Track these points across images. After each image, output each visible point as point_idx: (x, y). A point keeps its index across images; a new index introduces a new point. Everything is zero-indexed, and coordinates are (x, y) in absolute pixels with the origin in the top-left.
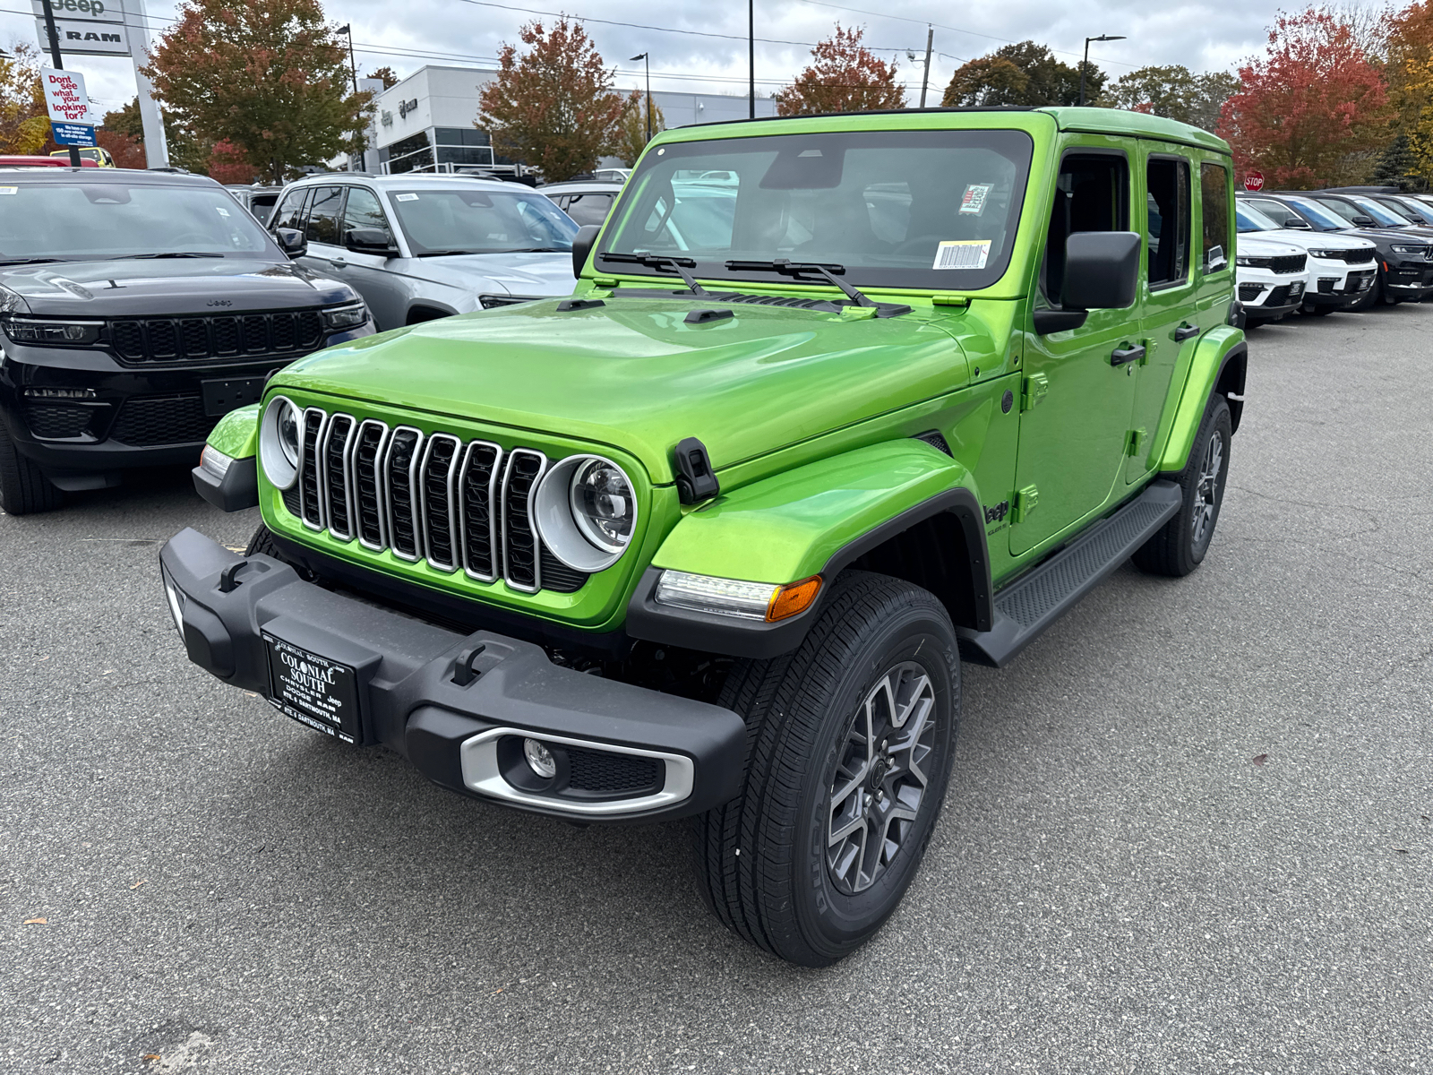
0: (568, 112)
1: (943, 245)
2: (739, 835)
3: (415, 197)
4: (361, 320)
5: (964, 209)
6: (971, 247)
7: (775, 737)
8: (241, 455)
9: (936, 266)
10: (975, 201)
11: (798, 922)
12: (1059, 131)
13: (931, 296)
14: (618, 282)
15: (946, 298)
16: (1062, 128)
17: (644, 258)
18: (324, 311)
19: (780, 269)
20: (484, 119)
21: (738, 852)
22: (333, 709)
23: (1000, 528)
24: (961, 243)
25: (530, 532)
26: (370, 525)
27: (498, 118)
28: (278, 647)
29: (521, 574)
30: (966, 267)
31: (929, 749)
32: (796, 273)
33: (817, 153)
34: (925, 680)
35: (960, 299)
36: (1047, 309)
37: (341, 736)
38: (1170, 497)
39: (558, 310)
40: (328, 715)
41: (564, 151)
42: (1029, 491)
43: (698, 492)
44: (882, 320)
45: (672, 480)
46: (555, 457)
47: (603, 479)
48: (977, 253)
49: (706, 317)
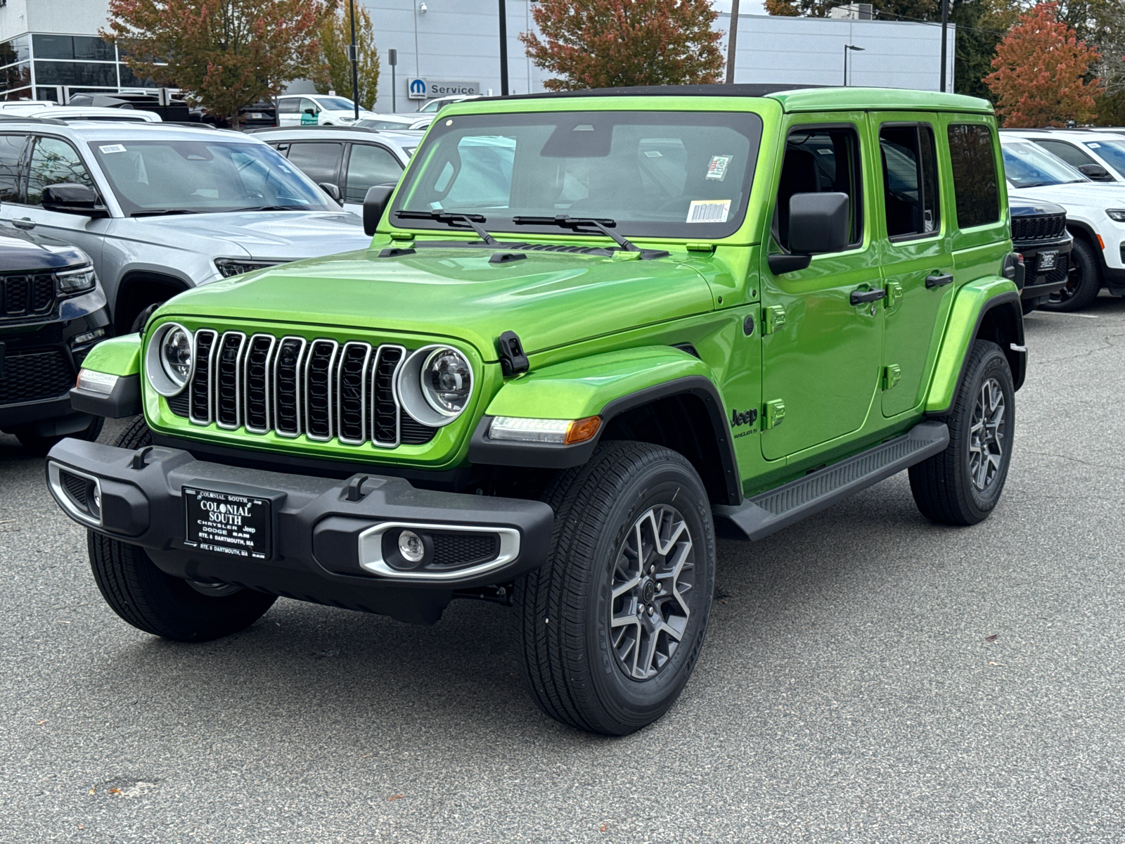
0: (239, 18)
1: (694, 204)
2: (548, 607)
3: (121, 148)
4: (89, 285)
5: (710, 175)
6: (716, 206)
7: (572, 536)
8: (126, 373)
9: (689, 220)
10: (718, 168)
11: (590, 673)
12: (784, 113)
13: (685, 244)
14: (414, 235)
15: (696, 245)
16: (787, 110)
17: (438, 215)
18: (58, 274)
19: (562, 223)
20: (115, 26)
21: (547, 621)
22: (248, 536)
23: (751, 432)
24: (708, 202)
25: (394, 403)
26: (257, 414)
27: (136, 26)
28: (199, 497)
29: (385, 435)
30: (712, 221)
31: (690, 586)
32: (575, 226)
33: (590, 128)
34: (683, 526)
35: (707, 245)
36: (782, 254)
37: (254, 555)
38: (937, 436)
39: (380, 256)
40: (242, 542)
41: (232, 72)
42: (777, 403)
43: (515, 366)
44: (644, 261)
45: (497, 358)
46: (413, 348)
47: (444, 365)
48: (720, 210)
49: (506, 258)
